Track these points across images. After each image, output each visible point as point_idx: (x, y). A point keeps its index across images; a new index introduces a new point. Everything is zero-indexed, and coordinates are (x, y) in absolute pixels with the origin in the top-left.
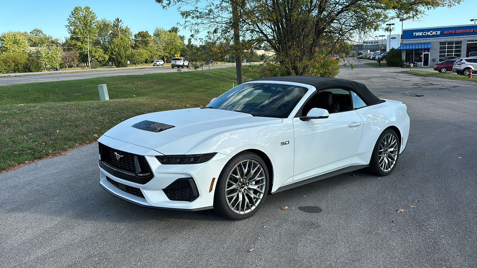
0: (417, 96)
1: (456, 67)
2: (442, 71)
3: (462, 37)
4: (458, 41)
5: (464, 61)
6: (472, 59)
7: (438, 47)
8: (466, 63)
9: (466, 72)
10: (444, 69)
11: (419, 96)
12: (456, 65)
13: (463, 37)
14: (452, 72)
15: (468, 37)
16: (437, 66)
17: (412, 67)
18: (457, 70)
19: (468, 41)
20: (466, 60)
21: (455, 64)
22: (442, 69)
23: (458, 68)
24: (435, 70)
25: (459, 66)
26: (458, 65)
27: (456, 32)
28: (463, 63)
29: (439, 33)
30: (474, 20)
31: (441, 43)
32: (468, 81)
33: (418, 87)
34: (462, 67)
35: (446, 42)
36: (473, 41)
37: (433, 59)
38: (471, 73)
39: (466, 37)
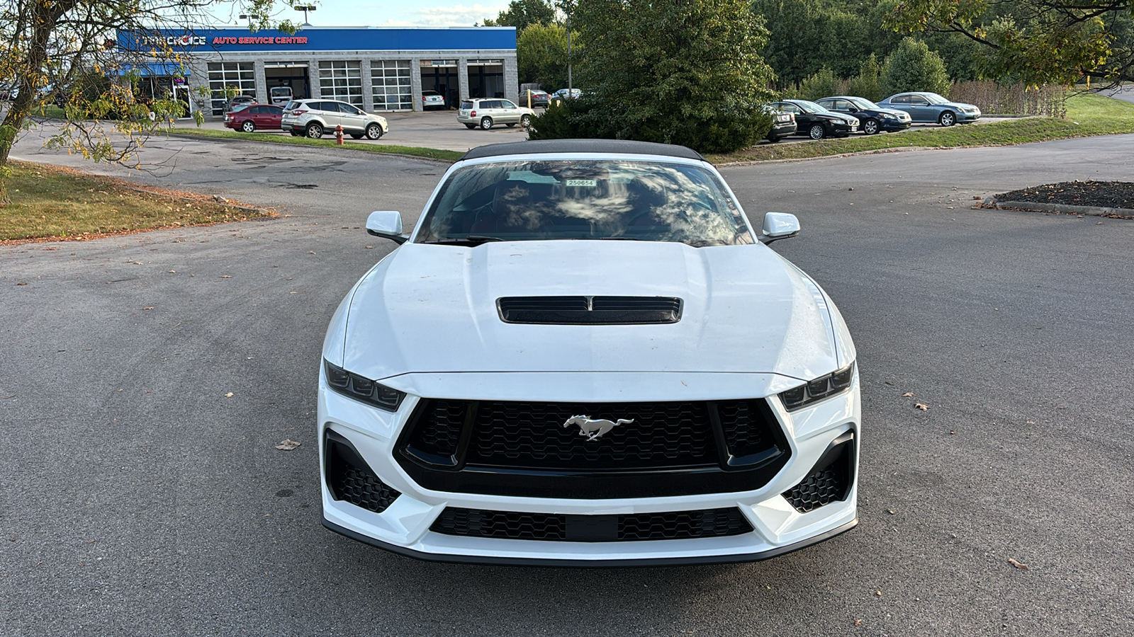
0: (299, 187)
1: (289, 119)
2: (246, 130)
3: (252, 54)
4: (245, 61)
5: (304, 107)
6: (319, 103)
7: (204, 71)
8: (311, 110)
9: (312, 130)
10: (249, 124)
11: (310, 187)
12: (290, 116)
13: (255, 54)
14: (282, 131)
15: (265, 54)
16: (232, 118)
17: (153, 119)
18: (292, 125)
20: (308, 105)
21: (285, 113)
22: (245, 125)
23: (295, 121)
24: (229, 125)
25: (296, 117)
26: (295, 114)
27: (238, 40)
28: (303, 112)
30: (248, 17)
31: (212, 65)
32: (348, 151)
33: (256, 166)
34: (303, 121)
35: (221, 63)
36: (275, 63)
37: (199, 102)
38: (342, 133)
39: (262, 54)
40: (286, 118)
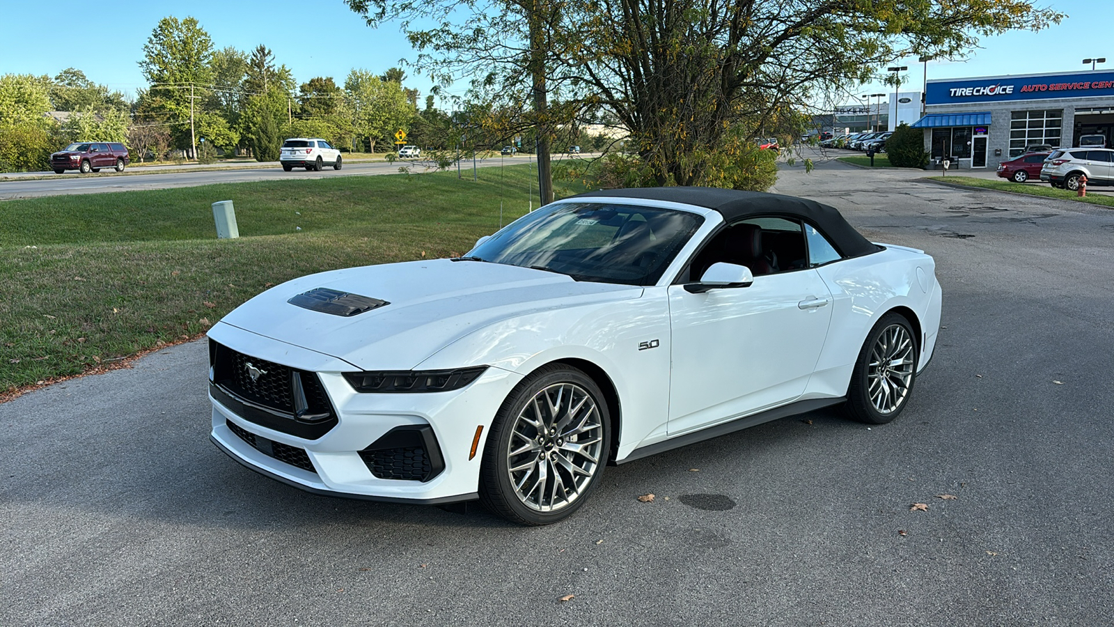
0: (959, 236)
1: (1049, 169)
2: (1017, 179)
3: (1063, 101)
4: (1053, 108)
5: (1067, 156)
6: (1086, 152)
7: (1006, 122)
8: (1073, 160)
9: (1072, 181)
10: (1022, 173)
11: (964, 237)
12: (1049, 166)
13: (1066, 101)
14: (1040, 181)
15: (1077, 100)
16: (1005, 167)
17: (947, 167)
18: (1050, 176)
19: (1077, 110)
20: (1072, 154)
21: (1046, 162)
22: (1017, 175)
23: (1054, 171)
24: (1001, 175)
25: (1056, 166)
26: (1055, 164)
27: (1049, 87)
28: (1064, 161)
29: (1009, 89)
30: (1092, 62)
31: (1015, 114)
32: (1078, 203)
33: (961, 214)
34: (1064, 170)
35: (1026, 112)
36: (1089, 109)
37: (997, 150)
38: (1085, 184)
39: (1074, 100)
40: (1046, 168)
